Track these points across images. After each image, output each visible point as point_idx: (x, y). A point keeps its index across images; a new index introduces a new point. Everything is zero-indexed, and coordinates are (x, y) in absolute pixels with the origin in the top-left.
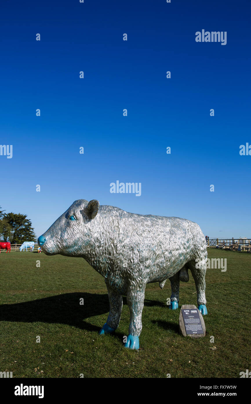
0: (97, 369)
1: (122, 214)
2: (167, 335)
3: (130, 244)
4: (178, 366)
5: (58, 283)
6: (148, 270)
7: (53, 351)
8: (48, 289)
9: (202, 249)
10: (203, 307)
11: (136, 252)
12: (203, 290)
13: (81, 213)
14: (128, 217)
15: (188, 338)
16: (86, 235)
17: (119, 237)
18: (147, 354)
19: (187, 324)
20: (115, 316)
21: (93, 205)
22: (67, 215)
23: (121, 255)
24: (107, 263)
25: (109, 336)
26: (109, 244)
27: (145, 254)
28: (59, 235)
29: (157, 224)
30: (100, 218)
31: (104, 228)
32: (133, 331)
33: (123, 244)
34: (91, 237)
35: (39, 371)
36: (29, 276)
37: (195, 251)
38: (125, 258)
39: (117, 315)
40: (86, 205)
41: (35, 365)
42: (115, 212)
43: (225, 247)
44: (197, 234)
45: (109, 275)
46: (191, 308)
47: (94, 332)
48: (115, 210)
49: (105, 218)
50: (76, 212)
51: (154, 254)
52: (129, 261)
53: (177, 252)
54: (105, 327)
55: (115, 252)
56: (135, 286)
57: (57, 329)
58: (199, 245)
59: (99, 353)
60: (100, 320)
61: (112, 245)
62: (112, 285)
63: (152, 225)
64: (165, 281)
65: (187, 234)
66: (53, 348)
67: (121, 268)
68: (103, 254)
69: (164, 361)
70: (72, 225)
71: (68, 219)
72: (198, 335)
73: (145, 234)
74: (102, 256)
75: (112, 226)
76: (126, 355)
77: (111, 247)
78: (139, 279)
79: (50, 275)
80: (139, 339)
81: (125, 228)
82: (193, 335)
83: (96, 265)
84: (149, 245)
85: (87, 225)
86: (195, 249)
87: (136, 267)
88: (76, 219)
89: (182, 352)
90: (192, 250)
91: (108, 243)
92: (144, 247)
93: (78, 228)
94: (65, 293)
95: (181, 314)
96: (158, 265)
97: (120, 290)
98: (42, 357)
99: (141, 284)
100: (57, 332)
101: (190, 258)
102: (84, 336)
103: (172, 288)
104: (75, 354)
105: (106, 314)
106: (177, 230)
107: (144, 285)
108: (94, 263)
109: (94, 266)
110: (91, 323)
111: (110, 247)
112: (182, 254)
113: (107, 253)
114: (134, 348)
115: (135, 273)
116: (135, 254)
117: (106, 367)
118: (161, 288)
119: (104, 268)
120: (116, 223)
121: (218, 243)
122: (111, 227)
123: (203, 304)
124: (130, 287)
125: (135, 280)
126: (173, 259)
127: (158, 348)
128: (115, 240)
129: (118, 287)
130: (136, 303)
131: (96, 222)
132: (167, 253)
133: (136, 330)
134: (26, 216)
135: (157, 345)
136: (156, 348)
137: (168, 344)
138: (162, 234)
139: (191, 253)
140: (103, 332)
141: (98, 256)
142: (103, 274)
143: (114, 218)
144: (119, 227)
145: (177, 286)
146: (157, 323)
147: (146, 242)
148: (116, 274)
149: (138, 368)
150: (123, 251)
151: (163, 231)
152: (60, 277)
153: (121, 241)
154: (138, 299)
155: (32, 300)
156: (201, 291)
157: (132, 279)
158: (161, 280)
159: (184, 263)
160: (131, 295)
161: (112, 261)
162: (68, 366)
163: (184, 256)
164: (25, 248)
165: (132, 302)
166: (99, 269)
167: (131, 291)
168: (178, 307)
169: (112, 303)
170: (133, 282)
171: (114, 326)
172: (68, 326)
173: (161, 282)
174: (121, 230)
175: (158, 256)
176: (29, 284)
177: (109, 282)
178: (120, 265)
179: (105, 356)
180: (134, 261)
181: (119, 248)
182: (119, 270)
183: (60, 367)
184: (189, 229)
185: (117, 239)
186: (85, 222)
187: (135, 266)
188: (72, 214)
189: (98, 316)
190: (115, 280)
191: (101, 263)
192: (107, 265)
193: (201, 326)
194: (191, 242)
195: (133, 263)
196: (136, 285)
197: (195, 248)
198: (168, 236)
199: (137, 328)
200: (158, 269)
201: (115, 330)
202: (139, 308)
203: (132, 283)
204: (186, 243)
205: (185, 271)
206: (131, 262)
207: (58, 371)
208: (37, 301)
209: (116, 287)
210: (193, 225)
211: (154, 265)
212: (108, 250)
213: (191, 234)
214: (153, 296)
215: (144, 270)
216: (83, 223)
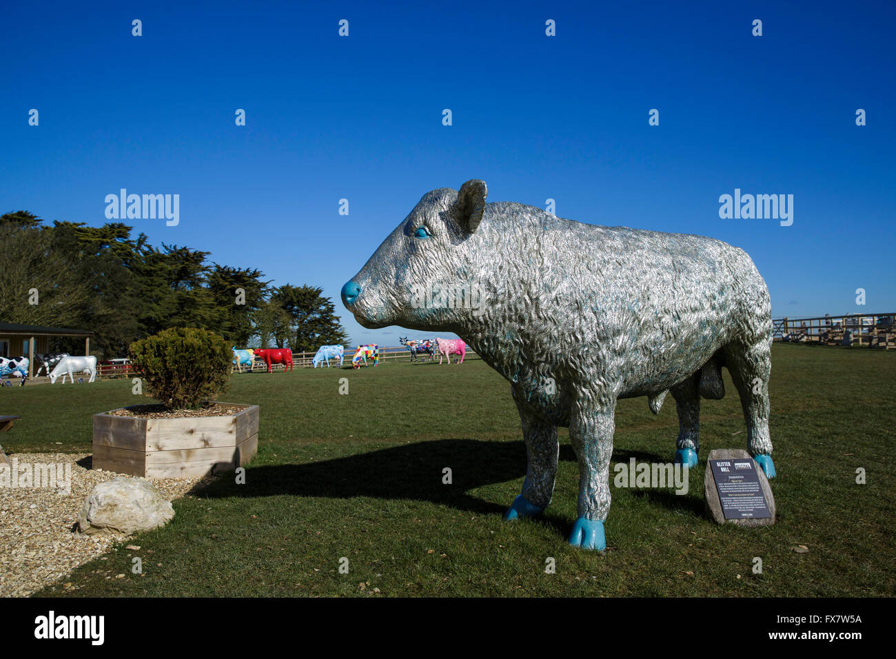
0: (504, 587)
1: (546, 220)
2: (674, 521)
3: (571, 294)
4: (708, 585)
5: (401, 422)
6: (621, 361)
7: (398, 551)
8: (379, 434)
9: (758, 311)
10: (763, 459)
11: (588, 313)
12: (763, 418)
13: (442, 219)
14: (563, 229)
15: (728, 526)
16: (458, 274)
17: (542, 276)
18: (627, 560)
19: (726, 495)
20: (541, 476)
21: (471, 193)
22: (408, 228)
23: (549, 322)
24: (516, 343)
25: (530, 524)
26: (519, 294)
27: (613, 319)
28: (391, 277)
29: (637, 246)
30: (491, 230)
31: (502, 255)
32: (589, 508)
33: (554, 294)
34: (472, 278)
35: (370, 588)
36: (336, 410)
37: (742, 319)
38: (560, 329)
39: (546, 475)
40: (454, 199)
41: (359, 577)
42: (530, 215)
43: (805, 337)
44: (746, 274)
45: (522, 374)
46: (735, 456)
47: (493, 516)
48: (527, 212)
49: (505, 229)
50: (430, 218)
51: (634, 321)
52: (571, 339)
53: (695, 316)
54: (519, 504)
55: (534, 316)
56: (589, 400)
57: (406, 510)
58: (752, 302)
59: (506, 557)
60: (506, 491)
61: (527, 297)
62: (531, 399)
63: (626, 249)
64: (663, 395)
65: (718, 273)
66: (399, 546)
67: (551, 357)
68: (504, 321)
69: (671, 574)
70: (422, 250)
71: (410, 236)
72: (756, 521)
73: (608, 271)
74: (503, 325)
75: (524, 251)
76: (575, 559)
77: (523, 303)
78: (598, 382)
79: (383, 407)
80: (605, 527)
81: (556, 254)
82: (743, 521)
83: (489, 350)
84: (621, 296)
85: (459, 248)
86: (741, 312)
87: (591, 351)
88: (430, 233)
89: (716, 556)
90: (732, 316)
91: (516, 293)
92: (607, 303)
93: (436, 255)
94: (418, 441)
95: (708, 473)
96: (645, 348)
97: (551, 412)
98: (374, 563)
99: (604, 396)
100: (405, 516)
101: (728, 336)
102: (470, 522)
103: (681, 418)
104: (451, 557)
105: (519, 480)
106: (692, 262)
107: (611, 398)
108: (483, 346)
109: (484, 352)
110: (485, 498)
111: (520, 303)
112: (707, 321)
113: (514, 317)
114: (593, 547)
115: (588, 367)
116: (585, 319)
117: (526, 583)
118: (654, 413)
119: (509, 357)
120: (532, 244)
121: (789, 330)
122: (521, 253)
123: (765, 452)
124: (578, 403)
125: (588, 385)
126: (685, 333)
127: (654, 547)
128: (532, 285)
129: (546, 405)
130: (594, 441)
131: (481, 241)
132: (667, 319)
133: (596, 507)
134: (320, 292)
135: (651, 541)
136: (648, 547)
137: (678, 538)
138: (654, 270)
139: (729, 324)
140: (514, 515)
141: (492, 327)
142: (507, 372)
143: (526, 231)
144: (542, 251)
145: (693, 412)
146: (646, 496)
147: (612, 289)
148: (541, 370)
149: (606, 587)
150: (555, 312)
151: (654, 262)
152: (405, 412)
153: (548, 288)
154: (599, 432)
155: (346, 455)
156: (758, 421)
157: (582, 384)
158: (655, 389)
159: (713, 348)
160: (581, 423)
161: (529, 339)
162: (435, 582)
163: (713, 329)
164: (325, 360)
165: (584, 439)
166: (497, 361)
167: (579, 413)
168: (696, 462)
169: (534, 448)
170: (584, 389)
171: (541, 502)
172: (430, 505)
173: (653, 395)
174: (546, 259)
175: (645, 327)
176: (336, 426)
177: (523, 394)
178: (549, 348)
179: (524, 563)
180: (585, 336)
181: (543, 306)
182: (546, 361)
183: (418, 584)
184: (724, 261)
185: (537, 282)
186: (453, 240)
187: (587, 349)
188: (419, 222)
189: (499, 484)
190: (537, 388)
191: (502, 343)
192: (516, 350)
193: (764, 499)
194: (730, 294)
195: (583, 341)
196: (591, 397)
197: (740, 309)
198: (668, 277)
199: (599, 502)
200: (647, 359)
201: (543, 509)
202: (602, 453)
203: (583, 392)
204: (717, 294)
205: (714, 373)
206: (576, 339)
207: (413, 591)
208: (356, 457)
209: (541, 407)
210: (732, 252)
211: (636, 349)
212: (516, 309)
213: (727, 273)
214: (631, 442)
215: (612, 359)
216: (449, 244)
